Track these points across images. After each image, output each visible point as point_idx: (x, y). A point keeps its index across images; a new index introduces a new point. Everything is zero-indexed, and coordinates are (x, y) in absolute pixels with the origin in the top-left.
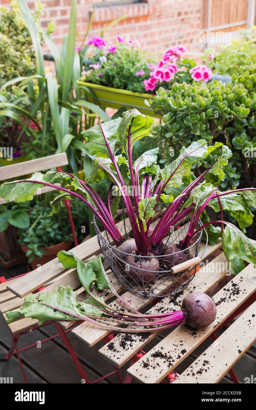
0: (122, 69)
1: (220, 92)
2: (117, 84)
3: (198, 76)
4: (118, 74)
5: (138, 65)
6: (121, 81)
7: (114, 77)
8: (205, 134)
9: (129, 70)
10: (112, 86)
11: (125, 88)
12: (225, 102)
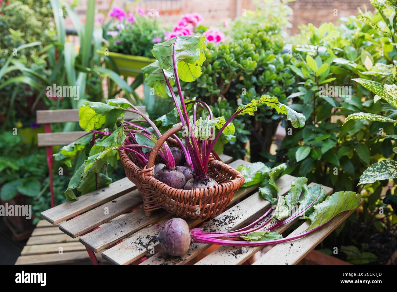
0: (138, 35)
1: (228, 46)
2: (134, 51)
3: (210, 39)
4: (135, 40)
5: (155, 32)
6: (138, 48)
7: (131, 44)
8: (212, 87)
9: (146, 37)
10: (130, 53)
11: (143, 54)
12: (232, 55)
